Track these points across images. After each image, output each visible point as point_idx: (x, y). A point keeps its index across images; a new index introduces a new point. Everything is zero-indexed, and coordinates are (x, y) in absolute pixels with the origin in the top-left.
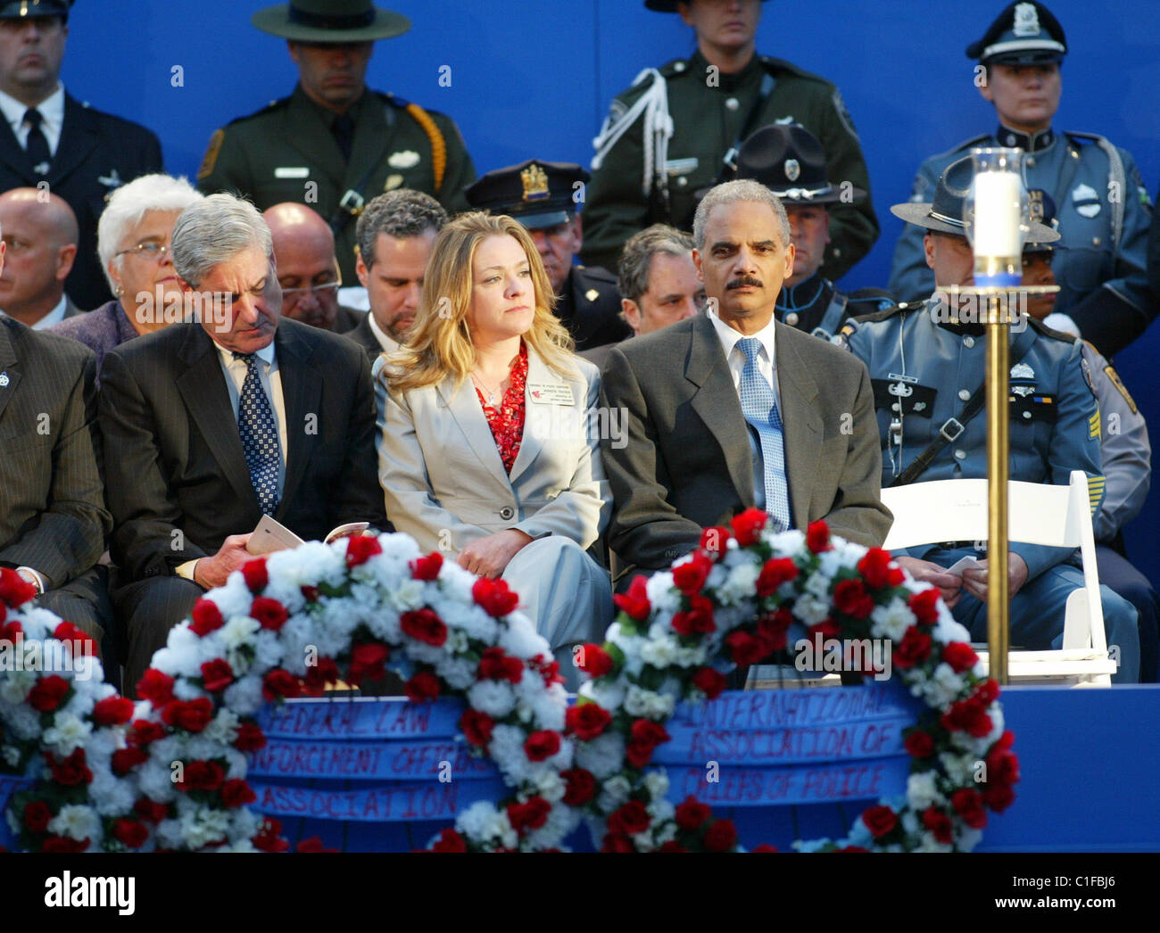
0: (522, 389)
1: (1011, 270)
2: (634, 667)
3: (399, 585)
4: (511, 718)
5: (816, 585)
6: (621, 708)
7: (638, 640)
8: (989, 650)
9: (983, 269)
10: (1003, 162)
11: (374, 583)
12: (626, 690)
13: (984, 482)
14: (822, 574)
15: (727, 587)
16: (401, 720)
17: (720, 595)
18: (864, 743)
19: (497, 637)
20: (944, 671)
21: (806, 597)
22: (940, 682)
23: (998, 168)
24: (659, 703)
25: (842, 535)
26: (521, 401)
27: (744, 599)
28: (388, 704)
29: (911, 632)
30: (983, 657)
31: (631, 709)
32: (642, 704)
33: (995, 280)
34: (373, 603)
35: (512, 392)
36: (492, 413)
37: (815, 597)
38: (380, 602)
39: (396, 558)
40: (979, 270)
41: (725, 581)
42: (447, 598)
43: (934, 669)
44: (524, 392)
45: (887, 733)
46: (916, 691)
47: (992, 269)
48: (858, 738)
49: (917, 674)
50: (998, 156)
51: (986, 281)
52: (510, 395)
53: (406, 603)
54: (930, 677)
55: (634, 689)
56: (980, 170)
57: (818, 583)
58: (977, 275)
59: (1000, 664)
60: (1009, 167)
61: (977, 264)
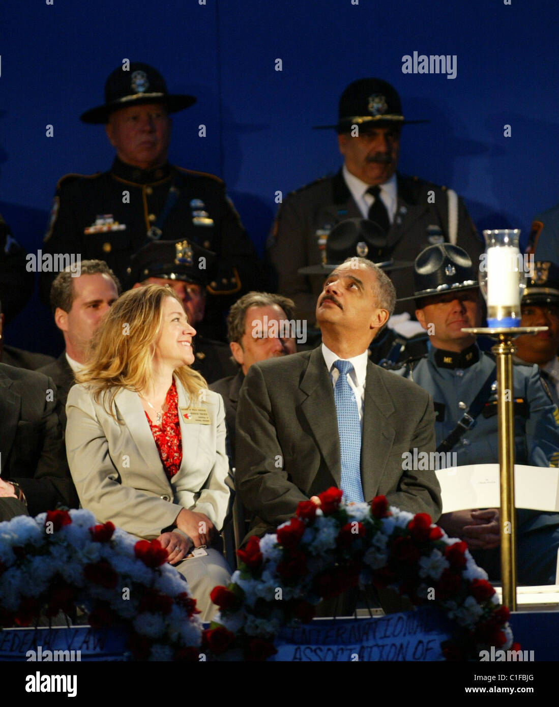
0: (176, 412)
1: (513, 315)
2: (251, 601)
3: (83, 546)
4: (164, 639)
5: (378, 541)
6: (241, 630)
7: (253, 582)
8: (502, 585)
9: (494, 315)
10: (506, 240)
11: (65, 544)
12: (246, 618)
13: (497, 466)
14: (383, 533)
15: (315, 543)
16: (86, 642)
17: (311, 549)
18: (414, 653)
19: (153, 582)
20: (471, 601)
21: (372, 549)
22: (467, 609)
23: (502, 244)
24: (269, 627)
25: (397, 506)
26: (176, 420)
27: (327, 552)
28: (77, 630)
29: (446, 573)
30: (499, 590)
31: (249, 632)
32: (257, 627)
33: (501, 323)
34: (65, 558)
35: (168, 415)
36: (157, 429)
37: (378, 549)
38: (70, 558)
39: (81, 526)
40: (491, 316)
41: (314, 538)
42: (118, 554)
43: (464, 600)
44: (177, 414)
45: (431, 645)
46: (451, 615)
47: (500, 315)
48: (411, 650)
49: (452, 604)
50: (503, 235)
51: (496, 324)
52: (167, 417)
53: (89, 559)
54: (461, 605)
55: (251, 618)
56: (491, 245)
57: (381, 539)
58: (490, 319)
59: (511, 596)
60: (511, 243)
61: (490, 311)
